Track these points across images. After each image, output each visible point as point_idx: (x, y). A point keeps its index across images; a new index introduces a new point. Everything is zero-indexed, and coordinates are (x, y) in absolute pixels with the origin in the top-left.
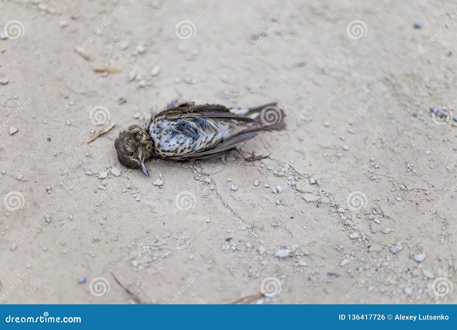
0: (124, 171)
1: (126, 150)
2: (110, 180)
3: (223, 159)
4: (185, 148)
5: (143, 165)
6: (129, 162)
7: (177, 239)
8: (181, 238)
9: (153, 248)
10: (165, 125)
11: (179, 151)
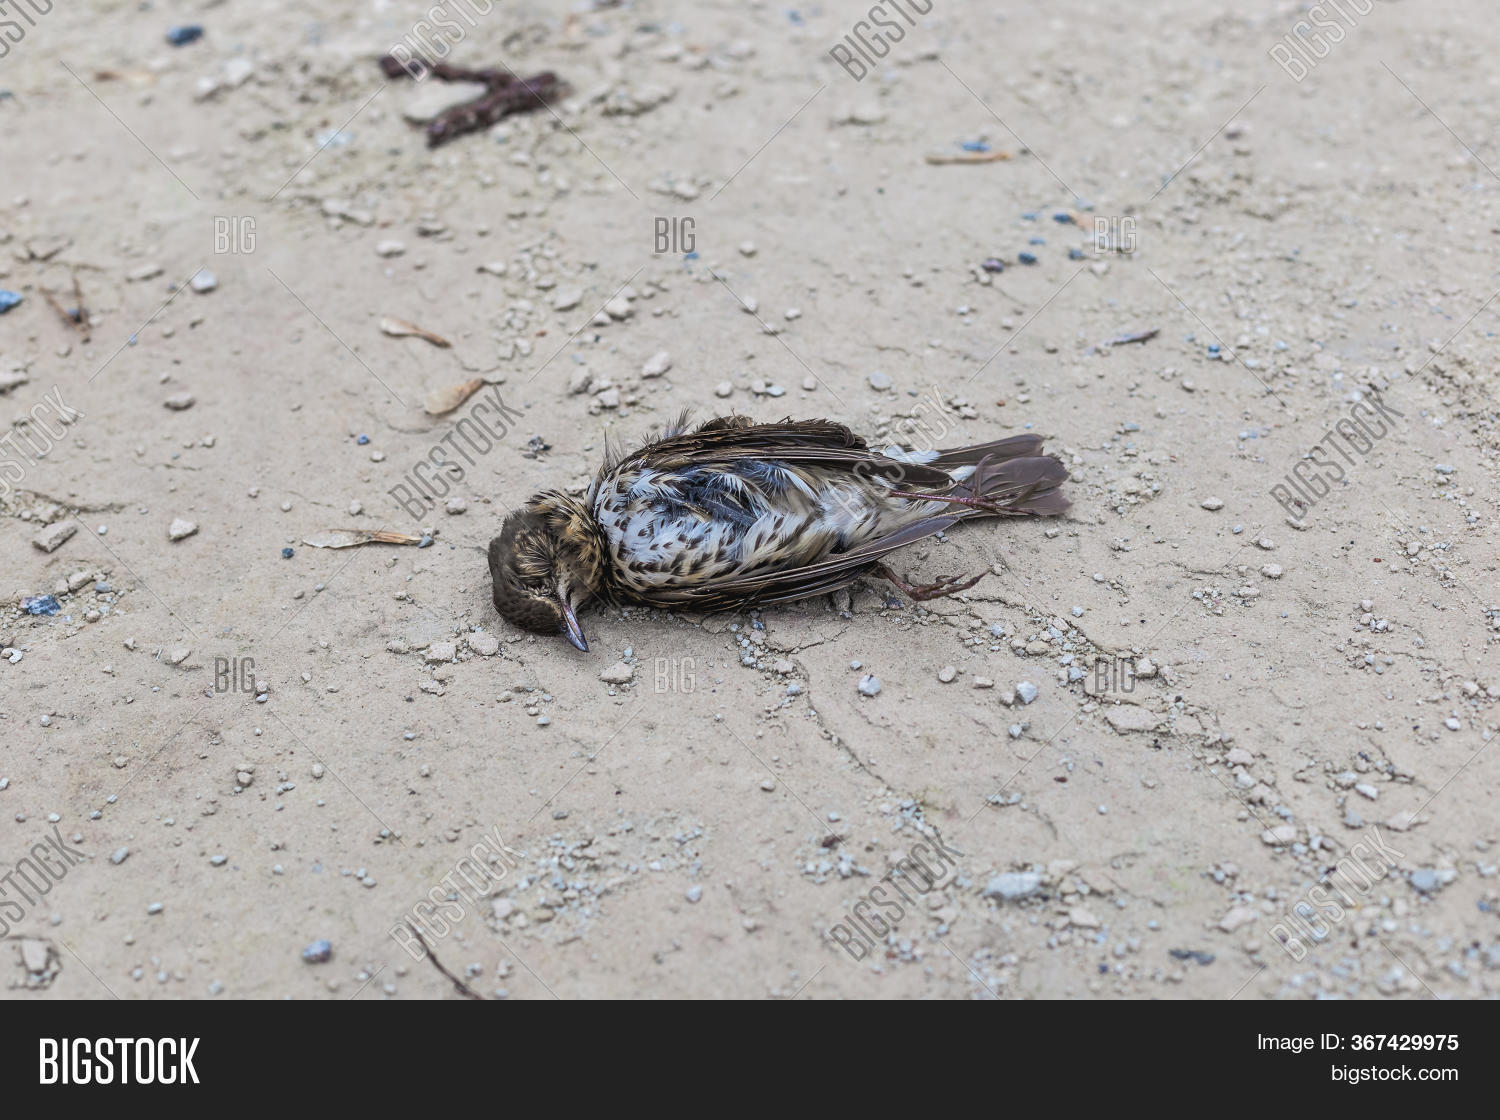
0: (511, 639)
1: (518, 571)
7: (656, 839)
8: (669, 836)
10: (643, 483)
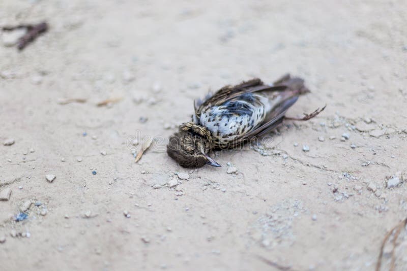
0: (191, 172)
1: (186, 151)
2: (182, 185)
3: (276, 131)
4: (245, 126)
5: (209, 158)
6: (195, 159)
7: (288, 209)
8: (291, 206)
9: (273, 224)
10: (217, 110)
11: (240, 131)
